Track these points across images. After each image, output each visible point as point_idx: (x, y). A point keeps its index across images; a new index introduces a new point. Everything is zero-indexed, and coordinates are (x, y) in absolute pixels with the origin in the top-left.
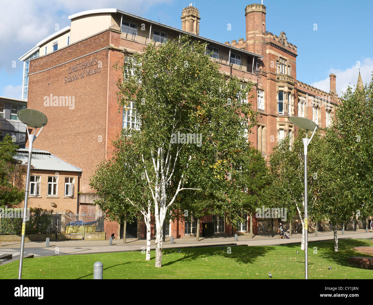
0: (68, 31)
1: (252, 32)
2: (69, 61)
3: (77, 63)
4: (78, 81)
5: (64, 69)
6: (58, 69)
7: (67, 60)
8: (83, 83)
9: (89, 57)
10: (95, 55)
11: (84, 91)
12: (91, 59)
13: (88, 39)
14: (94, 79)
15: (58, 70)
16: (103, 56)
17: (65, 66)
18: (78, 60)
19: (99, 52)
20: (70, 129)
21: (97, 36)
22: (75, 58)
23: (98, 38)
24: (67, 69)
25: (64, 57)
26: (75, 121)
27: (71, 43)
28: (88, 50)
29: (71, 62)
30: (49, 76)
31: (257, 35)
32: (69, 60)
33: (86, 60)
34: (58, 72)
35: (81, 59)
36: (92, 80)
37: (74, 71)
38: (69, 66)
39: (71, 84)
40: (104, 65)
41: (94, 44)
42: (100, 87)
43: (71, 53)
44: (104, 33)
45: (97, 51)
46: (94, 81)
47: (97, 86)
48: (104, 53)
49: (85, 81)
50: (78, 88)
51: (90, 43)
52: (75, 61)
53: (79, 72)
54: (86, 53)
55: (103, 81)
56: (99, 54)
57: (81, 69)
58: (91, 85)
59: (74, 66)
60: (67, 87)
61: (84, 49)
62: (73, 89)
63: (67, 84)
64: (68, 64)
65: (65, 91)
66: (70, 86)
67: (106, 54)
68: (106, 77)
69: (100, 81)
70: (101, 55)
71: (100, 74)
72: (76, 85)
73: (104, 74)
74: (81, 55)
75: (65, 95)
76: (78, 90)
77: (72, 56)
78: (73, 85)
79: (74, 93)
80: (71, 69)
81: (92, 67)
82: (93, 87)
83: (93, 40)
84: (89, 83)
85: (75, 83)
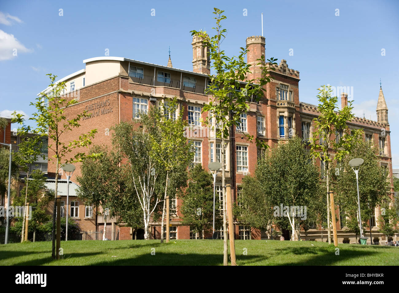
0: (84, 73)
2: (86, 101)
3: (93, 102)
5: (81, 108)
6: (76, 107)
7: (83, 100)
8: (98, 120)
9: (103, 99)
10: (108, 97)
11: (100, 127)
12: (105, 100)
16: (114, 99)
17: (82, 105)
18: (94, 100)
19: (111, 95)
21: (109, 81)
22: (90, 99)
23: (110, 83)
24: (84, 108)
27: (86, 85)
28: (102, 92)
29: (87, 102)
30: (68, 113)
33: (100, 101)
34: (76, 109)
35: (96, 100)
36: (106, 118)
37: (90, 110)
38: (85, 105)
39: (88, 121)
40: (116, 106)
41: (107, 87)
42: (113, 124)
43: (87, 94)
44: (114, 78)
45: (109, 93)
46: (108, 119)
47: (111, 123)
48: (115, 95)
49: (100, 119)
50: (94, 124)
51: (103, 86)
52: (91, 101)
53: (95, 111)
54: (100, 94)
55: (115, 120)
56: (111, 97)
57: (96, 109)
58: (105, 122)
59: (90, 105)
60: (85, 124)
61: (98, 91)
62: (90, 125)
63: (85, 121)
64: (85, 103)
65: (83, 127)
66: (88, 123)
67: (117, 96)
68: (117, 116)
69: (113, 119)
70: (113, 97)
71: (113, 113)
72: (92, 122)
73: (116, 113)
74: (96, 96)
75: (83, 130)
76: (94, 126)
77: (88, 97)
78: (90, 122)
79: (91, 129)
80: (88, 107)
81: (106, 107)
82: (107, 124)
83: (105, 83)
84: (103, 120)
85: (92, 120)
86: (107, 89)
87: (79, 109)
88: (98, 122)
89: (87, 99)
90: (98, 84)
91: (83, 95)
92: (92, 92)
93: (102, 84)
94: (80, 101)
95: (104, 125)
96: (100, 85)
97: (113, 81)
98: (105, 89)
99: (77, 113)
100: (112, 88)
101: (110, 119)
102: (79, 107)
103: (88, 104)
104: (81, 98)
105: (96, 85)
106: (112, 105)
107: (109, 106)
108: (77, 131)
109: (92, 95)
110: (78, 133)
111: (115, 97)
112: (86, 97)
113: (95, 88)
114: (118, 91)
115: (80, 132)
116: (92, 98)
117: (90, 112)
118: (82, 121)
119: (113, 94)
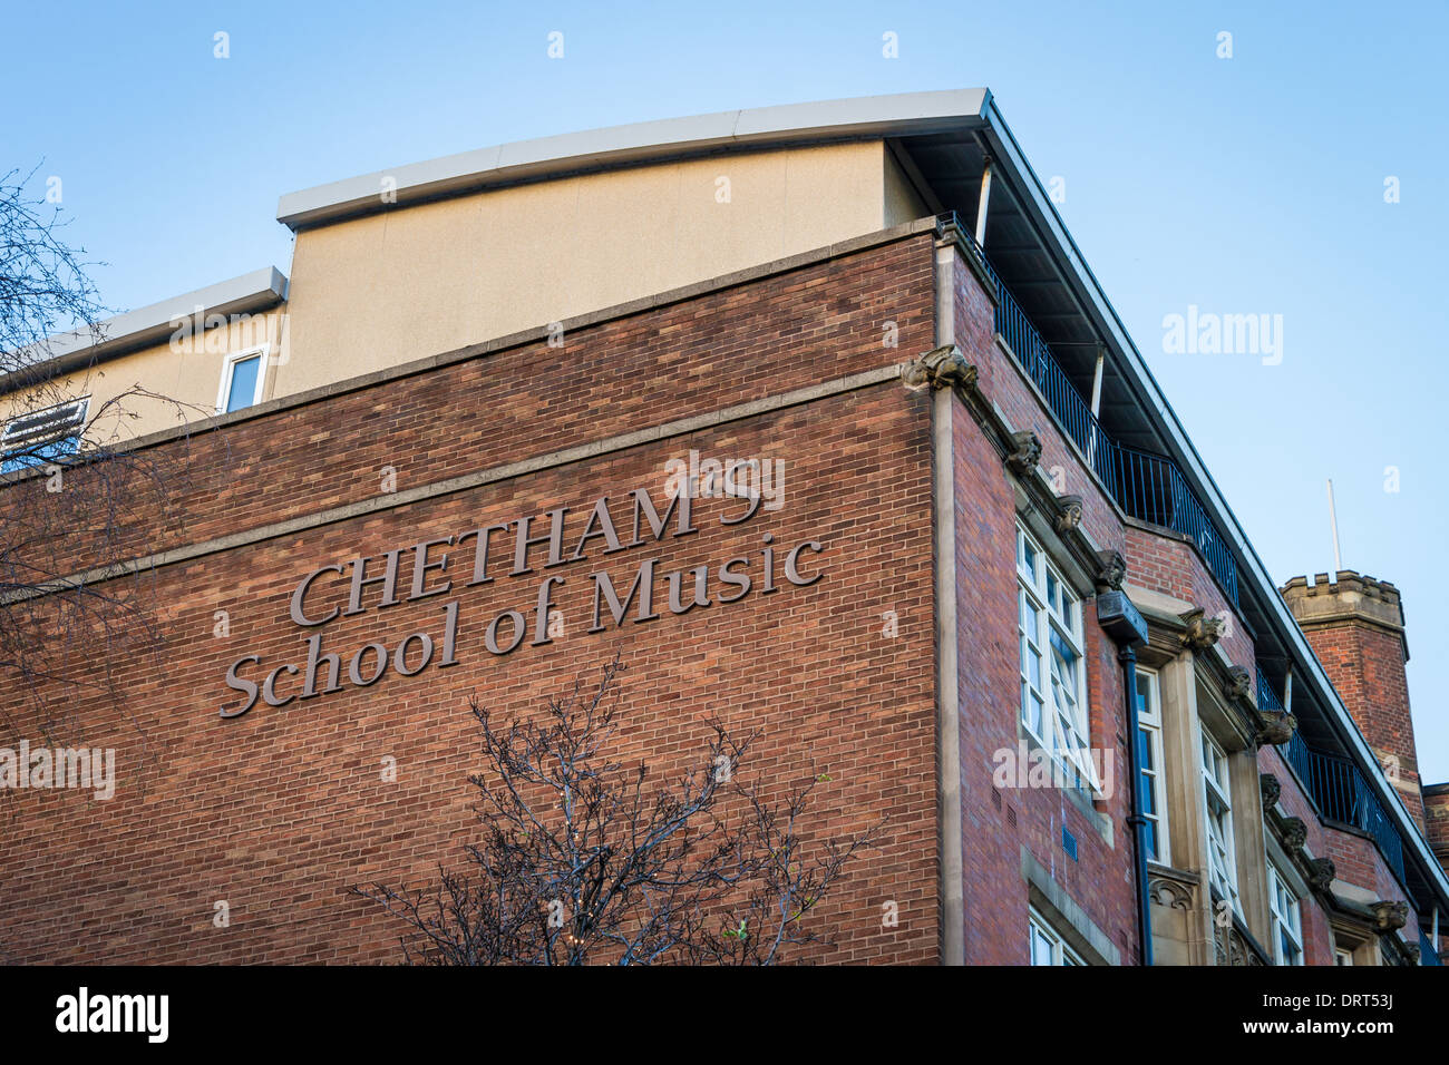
2: (315, 520)
3: (441, 524)
4: (448, 684)
5: (214, 596)
6: (122, 597)
7: (266, 517)
8: (520, 696)
10: (725, 441)
13: (609, 328)
14: (715, 654)
15: (127, 606)
16: (848, 449)
17: (246, 569)
19: (788, 418)
21: (734, 300)
22: (395, 491)
23: (762, 307)
24: (261, 594)
25: (223, 495)
28: (610, 411)
32: (296, 516)
33: (577, 494)
34: (128, 620)
35: (494, 493)
36: (686, 660)
37: (380, 602)
38: (297, 563)
39: (329, 722)
40: (877, 517)
41: (703, 356)
42: (825, 717)
43: (340, 457)
44: (848, 261)
45: (754, 408)
46: (715, 670)
47: (773, 709)
48: (863, 416)
49: (566, 678)
50: (442, 747)
51: (642, 351)
52: (399, 516)
53: (467, 605)
54: (576, 438)
55: (865, 663)
56: (784, 437)
57: (502, 581)
58: (668, 705)
59: (378, 559)
60: (264, 756)
61: (539, 412)
62: (357, 763)
63: (263, 729)
64: (289, 546)
65: (224, 792)
66: (314, 741)
67: (898, 421)
68: (914, 619)
69: (824, 664)
70: (818, 435)
71: (821, 597)
72: (403, 722)
73: (876, 594)
74: (497, 459)
75: (212, 826)
76: (441, 769)
77: (357, 480)
78: (367, 730)
79: (370, 801)
80: (334, 584)
81: (677, 548)
82: (691, 730)
83: (679, 326)
84: (629, 689)
85: (391, 709)
86: (703, 369)
87: (170, 612)
89: (335, 499)
91: (256, 473)
92: (432, 427)
93: (624, 335)
94: (209, 537)
95: (647, 744)
96: (580, 353)
97: (819, 289)
98: (674, 377)
99: (120, 657)
100: (798, 357)
101: (757, 670)
102: (177, 596)
103: (354, 551)
104: (228, 500)
105: (502, 358)
106: (802, 518)
107: (745, 532)
108: (102, 841)
109: (433, 461)
110: (119, 861)
111: (865, 430)
112: (319, 483)
113: (483, 387)
114: (933, 365)
115: (161, 852)
116: (417, 487)
117: (384, 625)
118: (215, 732)
119: (826, 411)
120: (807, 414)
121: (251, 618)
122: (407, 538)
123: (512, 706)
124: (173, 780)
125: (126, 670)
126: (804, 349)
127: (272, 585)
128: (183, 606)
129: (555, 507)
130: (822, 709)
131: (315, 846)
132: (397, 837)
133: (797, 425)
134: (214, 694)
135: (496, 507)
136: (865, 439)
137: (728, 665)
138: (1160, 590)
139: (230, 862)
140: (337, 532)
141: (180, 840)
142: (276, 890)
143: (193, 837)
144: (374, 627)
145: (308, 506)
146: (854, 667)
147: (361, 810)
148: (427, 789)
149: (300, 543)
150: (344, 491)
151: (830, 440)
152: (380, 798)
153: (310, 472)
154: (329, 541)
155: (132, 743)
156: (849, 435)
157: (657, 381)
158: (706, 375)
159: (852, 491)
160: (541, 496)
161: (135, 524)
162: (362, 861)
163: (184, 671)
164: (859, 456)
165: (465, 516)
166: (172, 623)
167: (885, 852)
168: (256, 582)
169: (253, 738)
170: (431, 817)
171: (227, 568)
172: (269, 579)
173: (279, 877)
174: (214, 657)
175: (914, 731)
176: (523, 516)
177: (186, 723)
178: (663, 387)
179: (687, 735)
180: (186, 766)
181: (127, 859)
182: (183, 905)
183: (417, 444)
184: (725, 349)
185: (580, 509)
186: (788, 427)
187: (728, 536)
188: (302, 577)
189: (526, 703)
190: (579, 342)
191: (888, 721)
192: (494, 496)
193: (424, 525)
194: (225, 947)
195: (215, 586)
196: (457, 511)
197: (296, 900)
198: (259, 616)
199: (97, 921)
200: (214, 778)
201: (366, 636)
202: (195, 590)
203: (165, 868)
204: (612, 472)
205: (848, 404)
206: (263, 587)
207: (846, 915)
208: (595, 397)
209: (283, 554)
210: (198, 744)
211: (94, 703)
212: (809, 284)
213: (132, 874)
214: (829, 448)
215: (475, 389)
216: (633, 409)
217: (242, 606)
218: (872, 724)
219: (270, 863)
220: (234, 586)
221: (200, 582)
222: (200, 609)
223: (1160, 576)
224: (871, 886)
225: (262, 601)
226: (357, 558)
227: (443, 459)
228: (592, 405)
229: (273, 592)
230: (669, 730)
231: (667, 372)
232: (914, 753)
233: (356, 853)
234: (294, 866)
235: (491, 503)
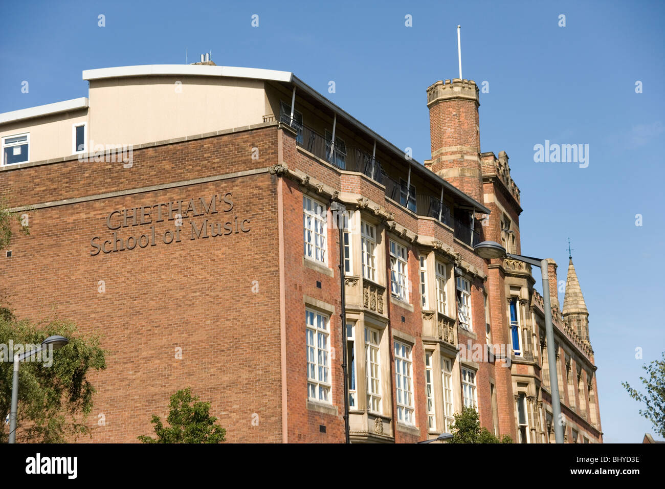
1: (454, 149)
2: (110, 195)
3: (148, 200)
4: (154, 250)
5: (83, 216)
6: (55, 213)
7: (96, 192)
8: (174, 256)
10: (223, 185)
11: (182, 279)
12: (207, 194)
14: (224, 249)
15: (57, 216)
16: (256, 191)
17: (92, 208)
18: (150, 195)
19: (240, 180)
20: (124, 383)
21: (225, 138)
22: (133, 188)
23: (231, 142)
24: (98, 217)
25: (81, 183)
26: (147, 359)
28: (192, 171)
29: (115, 200)
31: (466, 157)
32: (105, 193)
33: (184, 196)
34: (58, 221)
35: (161, 192)
36: (217, 250)
37: (132, 224)
38: (107, 208)
39: (122, 259)
40: (263, 214)
41: (216, 156)
42: (252, 269)
43: (116, 175)
44: (254, 131)
45: (231, 176)
46: (225, 254)
47: (239, 266)
48: (259, 182)
49: (186, 252)
50: (154, 269)
51: (200, 152)
52: (135, 197)
53: (157, 227)
54: (183, 178)
55: (261, 255)
56: (239, 186)
57: (166, 221)
58: (213, 262)
59: (130, 210)
60: (105, 267)
61: (173, 168)
62: (131, 271)
63: (103, 259)
64: (104, 202)
65: (94, 277)
66: (119, 264)
67: (269, 185)
68: (273, 244)
69: (251, 255)
70: (248, 186)
71: (250, 235)
72: (142, 261)
73: (264, 236)
74: (161, 182)
75: (93, 287)
76: (153, 275)
77: (121, 183)
78: (133, 262)
79: (136, 283)
80: (119, 216)
81: (213, 216)
82: (219, 270)
83: (209, 145)
84: (202, 257)
85: (139, 256)
86: (217, 160)
87: (71, 219)
88: (175, 260)
89: (116, 189)
90: (171, 147)
91: (90, 177)
92: (141, 169)
93: (194, 146)
94: (79, 196)
95: (208, 273)
96: (182, 150)
97: (246, 139)
98: (209, 162)
99: (58, 232)
100: (242, 161)
101: (235, 255)
102: (72, 214)
103: (123, 206)
104: (83, 184)
105: (160, 148)
106: (244, 211)
107: (230, 214)
108: (60, 289)
109: (143, 180)
110: (66, 295)
111: (260, 187)
112: (110, 183)
113: (155, 157)
114: (277, 170)
115: (78, 293)
116: (140, 188)
117: (134, 230)
118: (89, 258)
119: (250, 179)
120: (245, 179)
121: (95, 224)
122: (137, 204)
123: (172, 259)
124: (79, 272)
125: (60, 237)
126: (244, 158)
127: (100, 214)
128: (74, 217)
129: (178, 199)
130: (251, 267)
131: (122, 295)
132: (144, 294)
133: (243, 182)
134: (88, 247)
135: (162, 197)
136: (260, 189)
137: (227, 253)
138: (351, 192)
139: (99, 298)
140: (118, 199)
141: (84, 290)
142: (112, 306)
143: (87, 290)
144: (132, 231)
145: (108, 190)
146: (259, 256)
147: (134, 285)
148: (151, 281)
149: (107, 202)
150: (118, 186)
151: (251, 188)
152: (138, 282)
153: (107, 179)
154: (115, 202)
155: (65, 260)
156: (256, 187)
157: (205, 162)
158: (218, 163)
159: (257, 205)
160: (175, 195)
161: (55, 189)
162: (135, 300)
163: (77, 239)
164: (259, 194)
165: (154, 199)
166: (72, 223)
167: (267, 307)
168: (96, 213)
169: (101, 261)
170: (153, 289)
171: (86, 207)
172: (99, 212)
173: (113, 303)
174: (86, 235)
175: (274, 276)
176: (171, 201)
177: (80, 255)
178: (206, 164)
179: (218, 272)
180: (82, 268)
181: (69, 295)
182: (87, 309)
183: (138, 173)
184: (222, 155)
185: (186, 201)
186: (241, 183)
187: (225, 214)
188: (109, 213)
189: (175, 258)
190: (182, 146)
191: (267, 272)
192: (161, 194)
193: (142, 200)
194: (101, 322)
195: (83, 212)
196: (152, 197)
197: (119, 310)
198: (98, 224)
199: (63, 312)
200: (91, 273)
201: (129, 233)
202: (77, 213)
203: (80, 298)
204: (194, 190)
205: (255, 178)
206: (97, 214)
207: (258, 323)
208: (187, 165)
209: (102, 204)
210: (85, 262)
211: (51, 246)
212: (244, 137)
213: (71, 299)
214: (251, 190)
215: (153, 157)
216: (198, 171)
217: (92, 220)
218: (263, 273)
219: (110, 299)
220: (89, 213)
221: (78, 210)
222: (80, 219)
223: (351, 187)
224: (264, 316)
225: (98, 219)
226: (124, 208)
227: (146, 179)
228: (187, 168)
229: (101, 216)
230: (213, 270)
231: (207, 160)
232: (274, 282)
233: (133, 298)
234: (117, 300)
235: (161, 196)
